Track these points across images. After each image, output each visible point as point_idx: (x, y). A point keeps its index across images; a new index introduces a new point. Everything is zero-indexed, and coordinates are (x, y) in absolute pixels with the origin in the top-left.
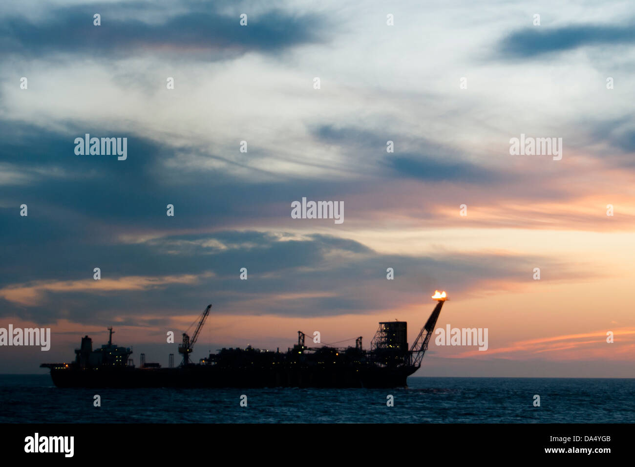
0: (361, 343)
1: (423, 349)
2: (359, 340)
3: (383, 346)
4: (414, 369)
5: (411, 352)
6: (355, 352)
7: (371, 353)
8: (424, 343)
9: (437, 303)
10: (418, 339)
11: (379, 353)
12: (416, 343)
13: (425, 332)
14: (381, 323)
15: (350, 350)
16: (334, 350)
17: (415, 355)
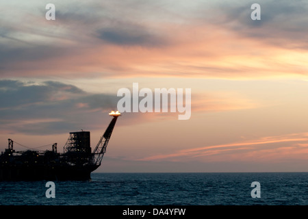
0: (56, 148)
1: (102, 152)
2: (55, 146)
3: (73, 150)
4: (96, 167)
5: (94, 154)
6: (51, 155)
7: (63, 155)
8: (103, 148)
9: (113, 117)
10: (98, 145)
11: (69, 155)
12: (97, 148)
13: (104, 140)
14: (71, 133)
15: (48, 153)
16: (35, 153)
17: (96, 156)
